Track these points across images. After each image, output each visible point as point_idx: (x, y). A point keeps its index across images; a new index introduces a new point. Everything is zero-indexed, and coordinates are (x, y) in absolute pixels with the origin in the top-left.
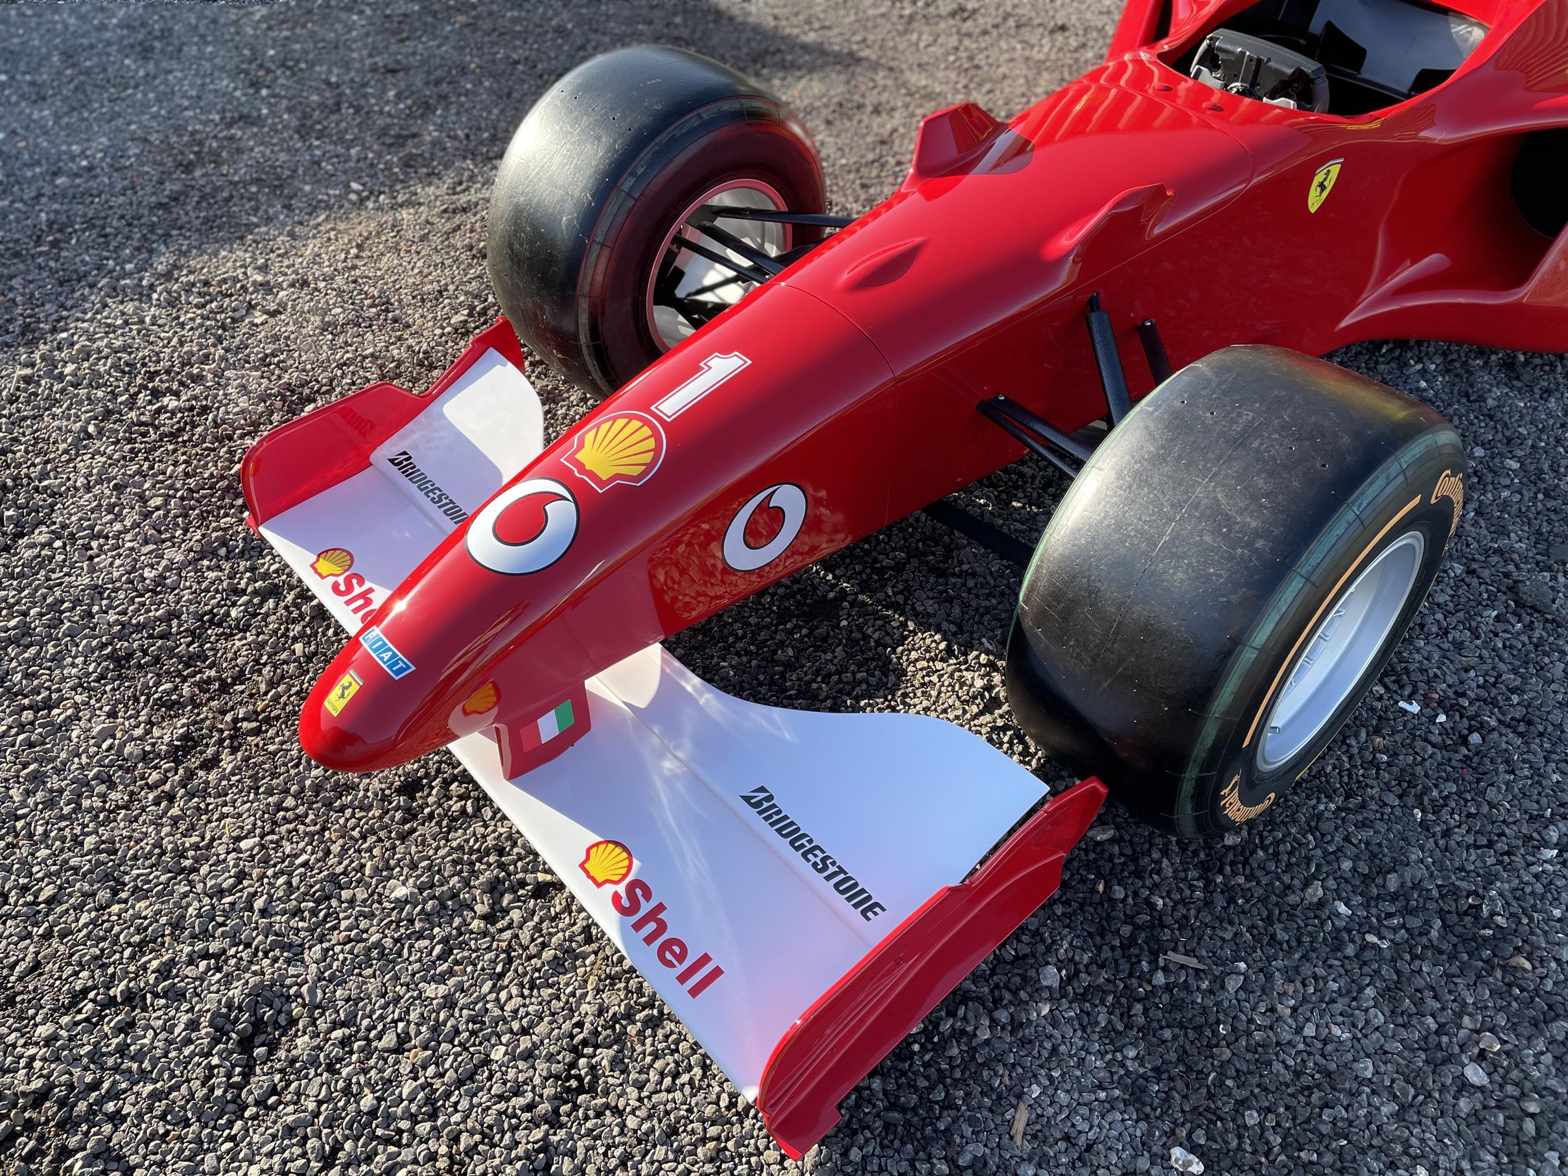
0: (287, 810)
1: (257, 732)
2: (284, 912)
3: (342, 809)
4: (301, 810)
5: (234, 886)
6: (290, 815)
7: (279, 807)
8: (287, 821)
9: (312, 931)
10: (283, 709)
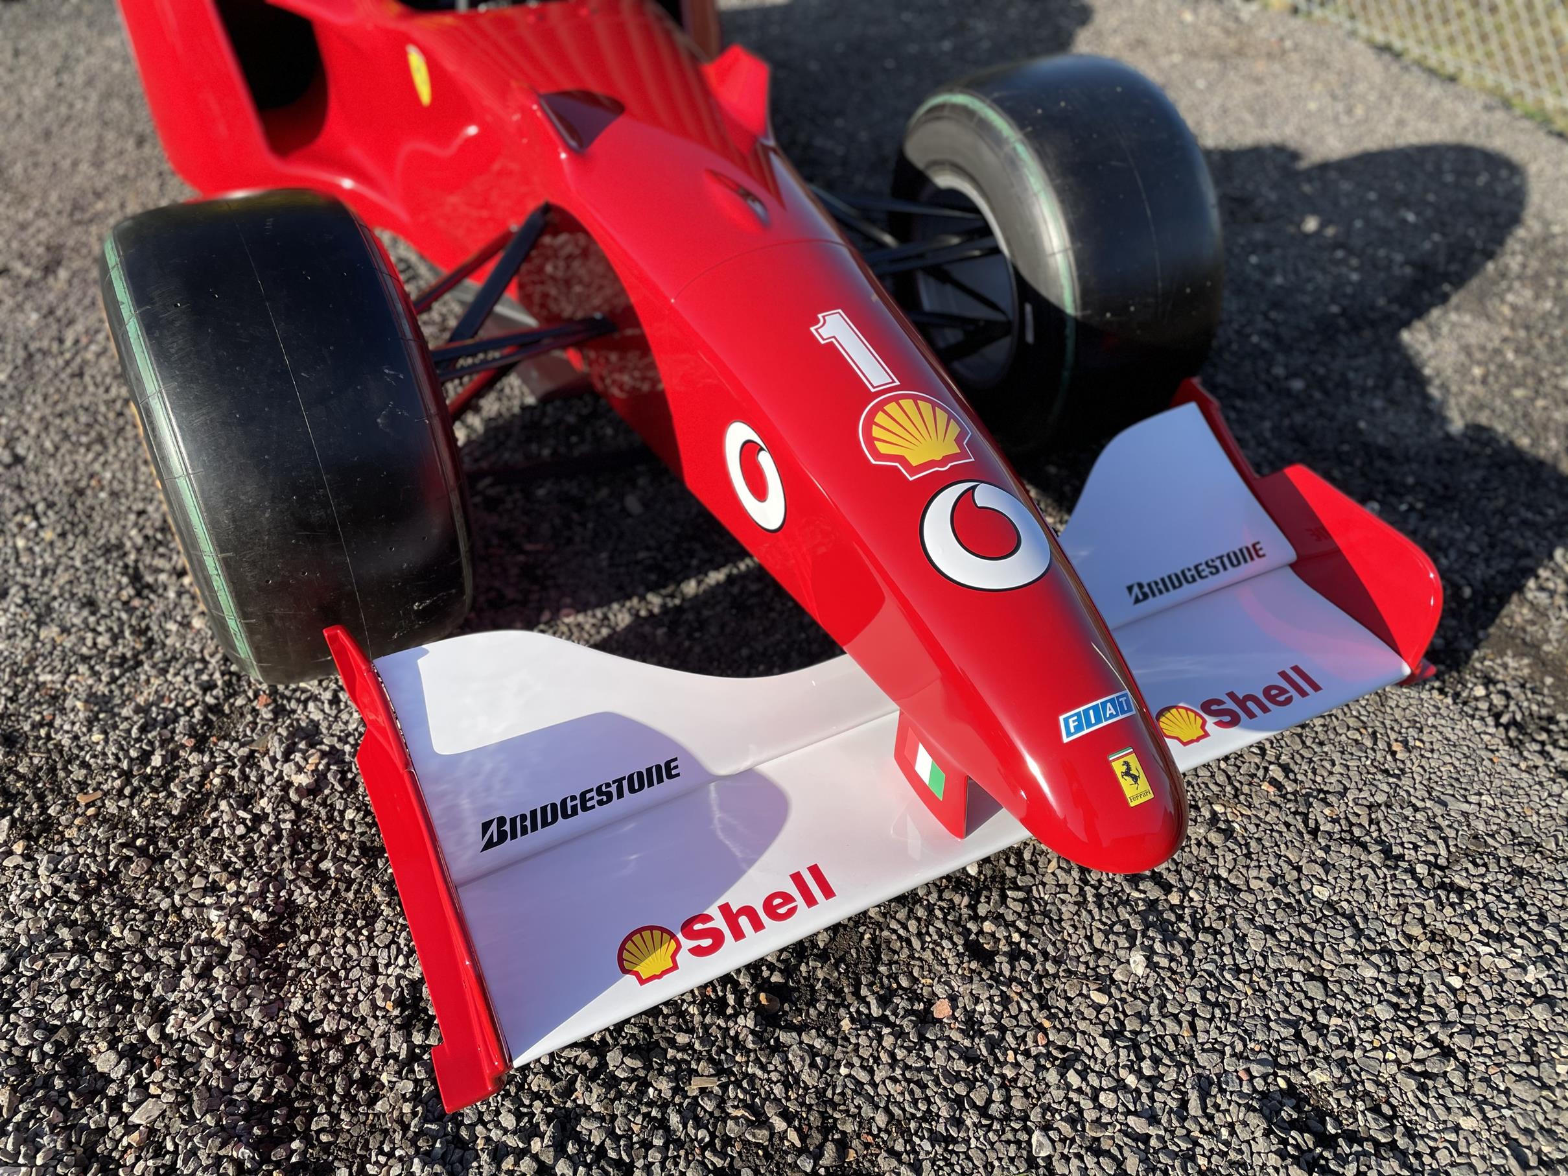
0: (989, 1101)
1: (843, 1146)
2: (1151, 1098)
3: (1003, 1029)
4: (994, 1081)
5: (1113, 1158)
6: (997, 1096)
7: (983, 1111)
8: (1007, 1101)
9: (1180, 1066)
10: (810, 1108)
